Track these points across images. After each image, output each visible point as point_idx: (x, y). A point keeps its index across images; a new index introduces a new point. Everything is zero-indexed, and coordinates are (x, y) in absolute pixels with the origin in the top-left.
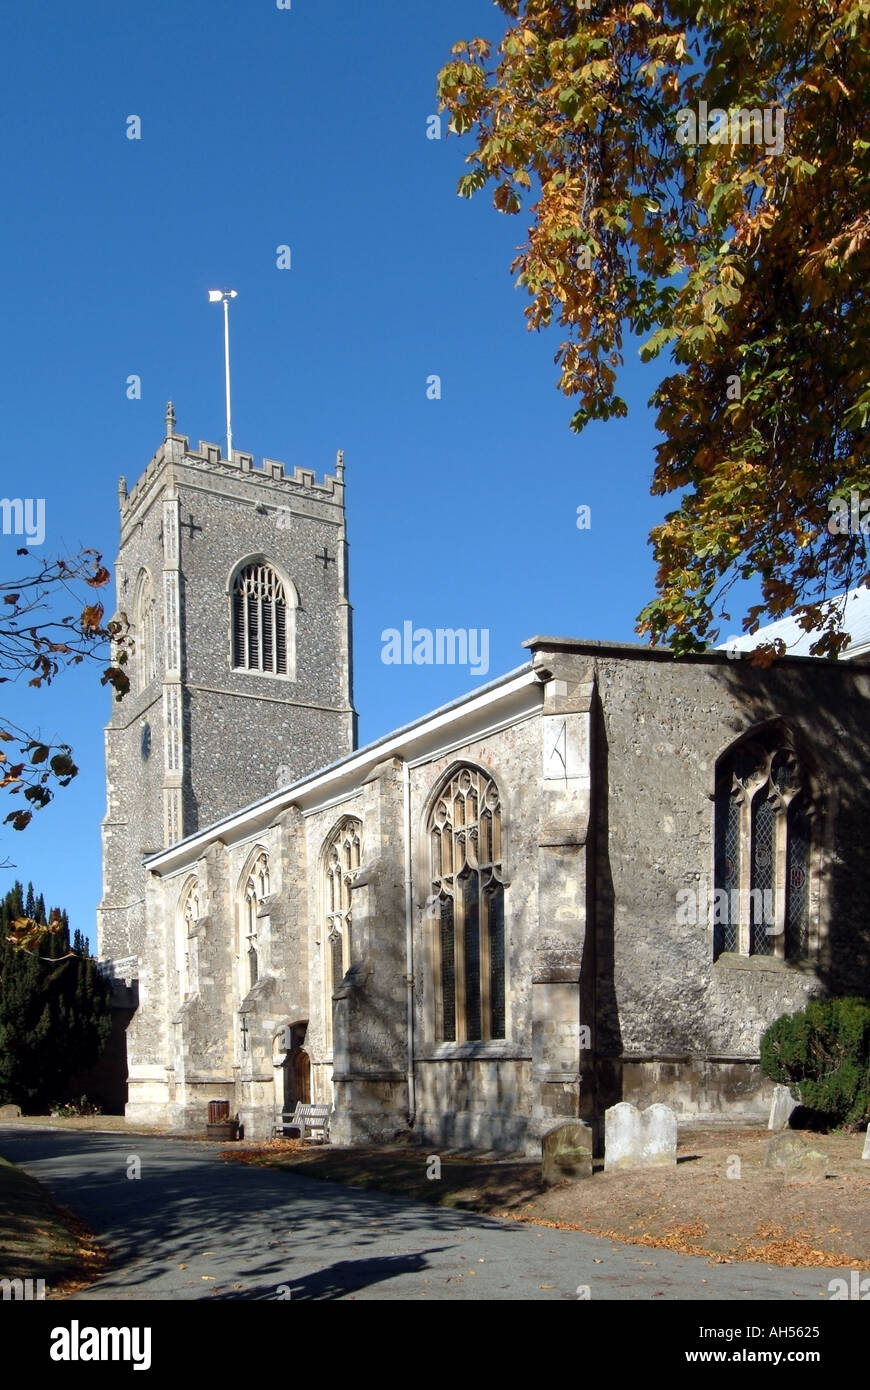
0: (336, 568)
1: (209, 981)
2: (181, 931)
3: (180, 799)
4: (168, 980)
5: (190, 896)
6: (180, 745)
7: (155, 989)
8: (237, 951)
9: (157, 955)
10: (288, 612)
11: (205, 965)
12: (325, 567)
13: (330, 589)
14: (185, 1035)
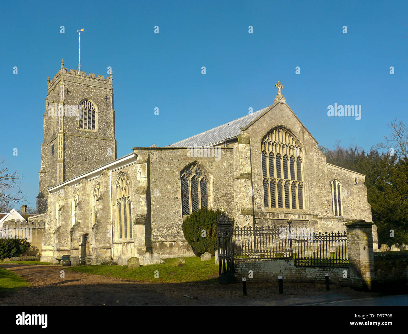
0: (110, 101)
1: (64, 223)
2: (58, 208)
3: (62, 166)
4: (54, 222)
5: (60, 199)
6: (63, 151)
7: (50, 224)
8: (71, 214)
9: (51, 215)
10: (95, 113)
11: (63, 218)
12: (107, 101)
13: (108, 107)
14: (57, 237)
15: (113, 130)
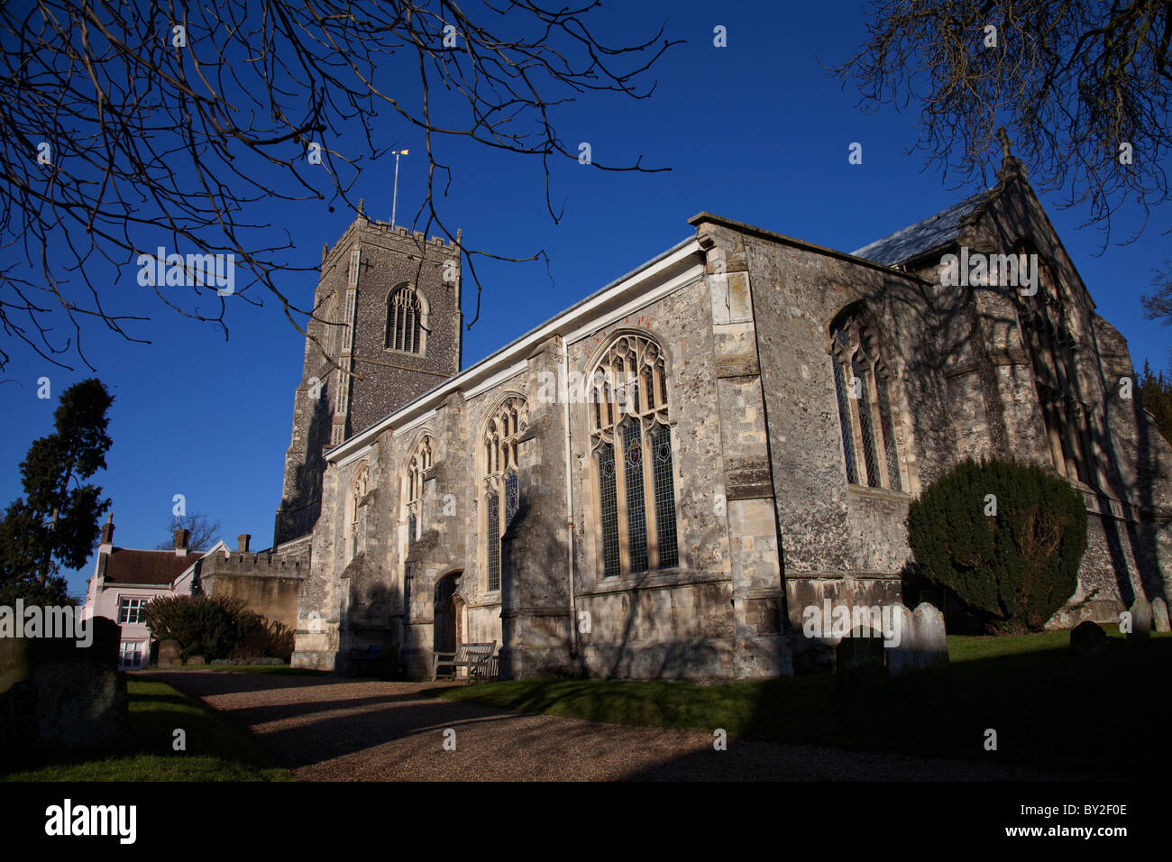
0: (454, 293)
1: (374, 542)
2: (350, 507)
3: (343, 430)
4: (335, 548)
5: (359, 478)
6: (347, 397)
7: (325, 553)
8: (398, 516)
9: (328, 527)
10: (422, 316)
11: (372, 528)
12: (447, 291)
13: (449, 304)
15: (458, 355)
